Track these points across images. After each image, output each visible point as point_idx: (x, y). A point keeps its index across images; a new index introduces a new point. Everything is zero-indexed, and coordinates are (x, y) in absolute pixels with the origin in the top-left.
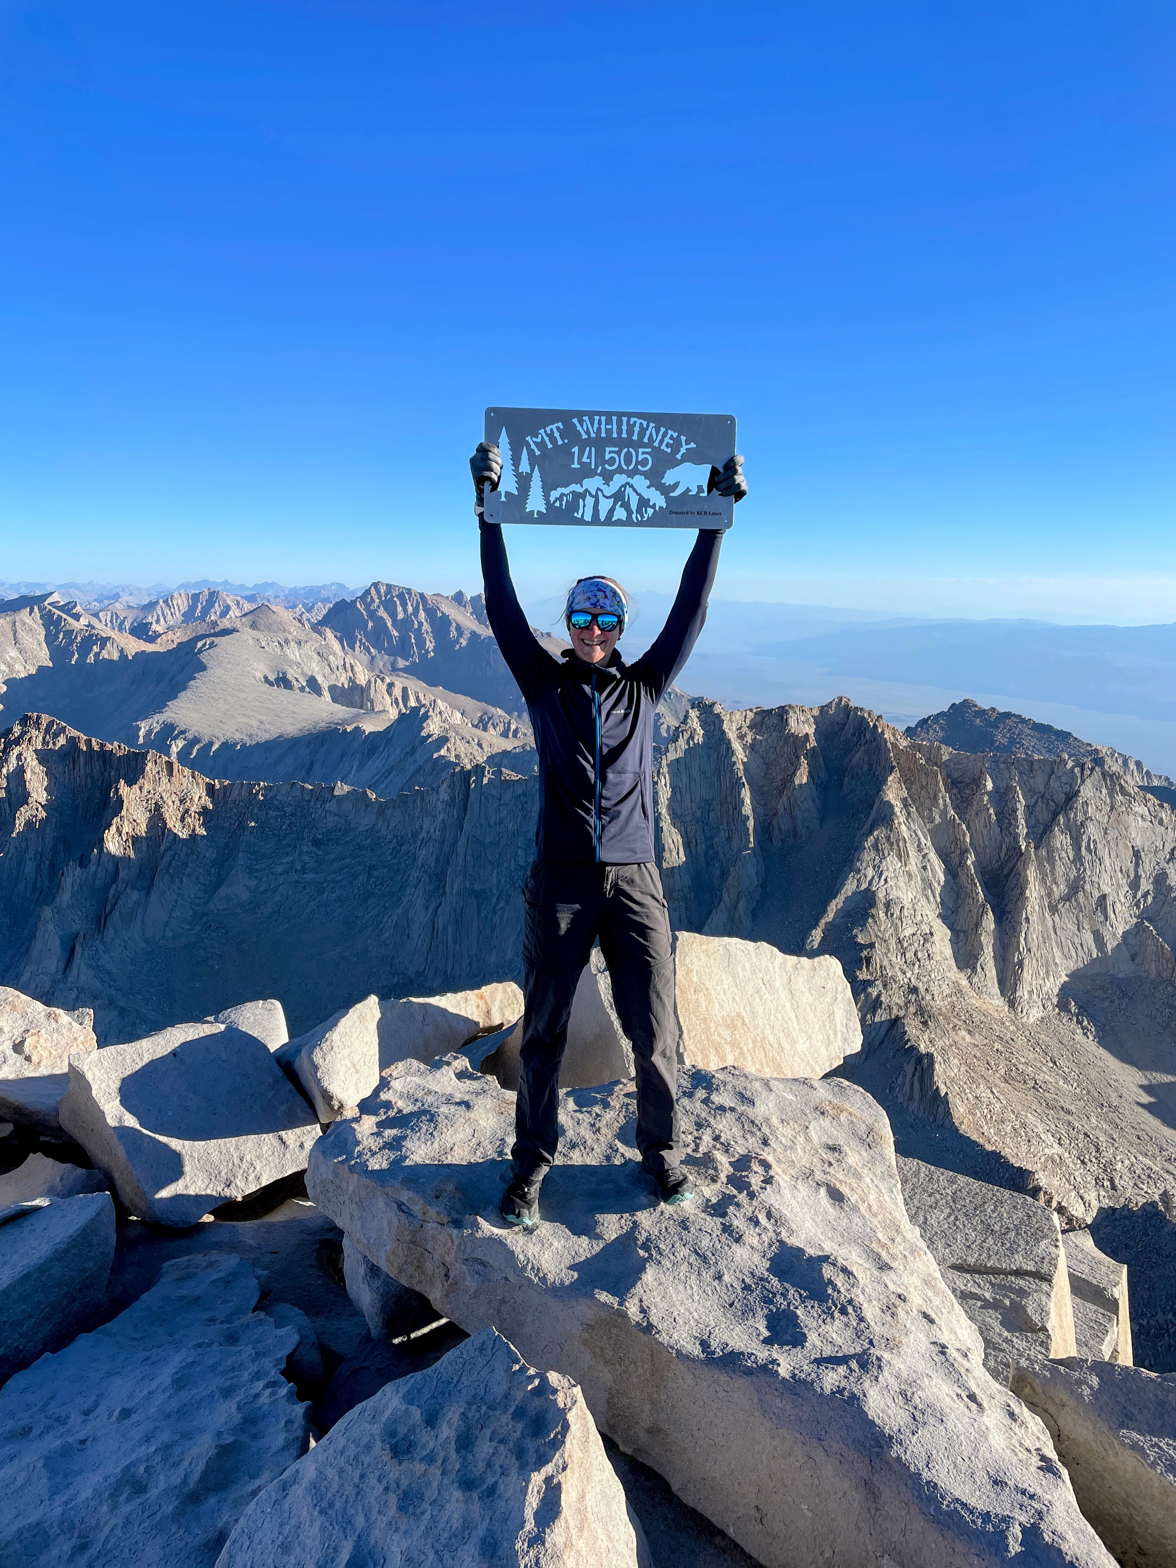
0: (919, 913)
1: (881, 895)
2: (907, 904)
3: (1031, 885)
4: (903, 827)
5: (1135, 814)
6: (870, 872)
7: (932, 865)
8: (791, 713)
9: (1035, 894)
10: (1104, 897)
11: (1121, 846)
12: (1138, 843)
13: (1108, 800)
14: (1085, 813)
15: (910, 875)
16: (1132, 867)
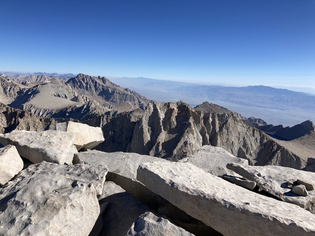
0: (196, 145)
1: (189, 142)
2: (194, 144)
3: (219, 140)
4: (193, 128)
5: (239, 125)
6: (186, 137)
7: (199, 136)
8: (171, 104)
9: (219, 141)
10: (233, 142)
11: (236, 131)
12: (239, 131)
13: (234, 122)
14: (229, 125)
15: (194, 138)
16: (238, 136)
